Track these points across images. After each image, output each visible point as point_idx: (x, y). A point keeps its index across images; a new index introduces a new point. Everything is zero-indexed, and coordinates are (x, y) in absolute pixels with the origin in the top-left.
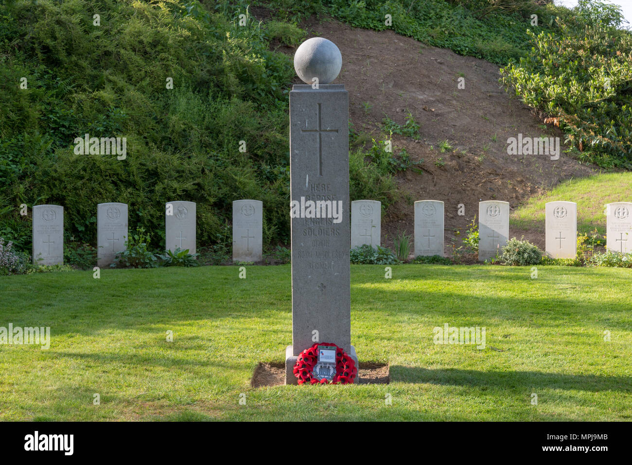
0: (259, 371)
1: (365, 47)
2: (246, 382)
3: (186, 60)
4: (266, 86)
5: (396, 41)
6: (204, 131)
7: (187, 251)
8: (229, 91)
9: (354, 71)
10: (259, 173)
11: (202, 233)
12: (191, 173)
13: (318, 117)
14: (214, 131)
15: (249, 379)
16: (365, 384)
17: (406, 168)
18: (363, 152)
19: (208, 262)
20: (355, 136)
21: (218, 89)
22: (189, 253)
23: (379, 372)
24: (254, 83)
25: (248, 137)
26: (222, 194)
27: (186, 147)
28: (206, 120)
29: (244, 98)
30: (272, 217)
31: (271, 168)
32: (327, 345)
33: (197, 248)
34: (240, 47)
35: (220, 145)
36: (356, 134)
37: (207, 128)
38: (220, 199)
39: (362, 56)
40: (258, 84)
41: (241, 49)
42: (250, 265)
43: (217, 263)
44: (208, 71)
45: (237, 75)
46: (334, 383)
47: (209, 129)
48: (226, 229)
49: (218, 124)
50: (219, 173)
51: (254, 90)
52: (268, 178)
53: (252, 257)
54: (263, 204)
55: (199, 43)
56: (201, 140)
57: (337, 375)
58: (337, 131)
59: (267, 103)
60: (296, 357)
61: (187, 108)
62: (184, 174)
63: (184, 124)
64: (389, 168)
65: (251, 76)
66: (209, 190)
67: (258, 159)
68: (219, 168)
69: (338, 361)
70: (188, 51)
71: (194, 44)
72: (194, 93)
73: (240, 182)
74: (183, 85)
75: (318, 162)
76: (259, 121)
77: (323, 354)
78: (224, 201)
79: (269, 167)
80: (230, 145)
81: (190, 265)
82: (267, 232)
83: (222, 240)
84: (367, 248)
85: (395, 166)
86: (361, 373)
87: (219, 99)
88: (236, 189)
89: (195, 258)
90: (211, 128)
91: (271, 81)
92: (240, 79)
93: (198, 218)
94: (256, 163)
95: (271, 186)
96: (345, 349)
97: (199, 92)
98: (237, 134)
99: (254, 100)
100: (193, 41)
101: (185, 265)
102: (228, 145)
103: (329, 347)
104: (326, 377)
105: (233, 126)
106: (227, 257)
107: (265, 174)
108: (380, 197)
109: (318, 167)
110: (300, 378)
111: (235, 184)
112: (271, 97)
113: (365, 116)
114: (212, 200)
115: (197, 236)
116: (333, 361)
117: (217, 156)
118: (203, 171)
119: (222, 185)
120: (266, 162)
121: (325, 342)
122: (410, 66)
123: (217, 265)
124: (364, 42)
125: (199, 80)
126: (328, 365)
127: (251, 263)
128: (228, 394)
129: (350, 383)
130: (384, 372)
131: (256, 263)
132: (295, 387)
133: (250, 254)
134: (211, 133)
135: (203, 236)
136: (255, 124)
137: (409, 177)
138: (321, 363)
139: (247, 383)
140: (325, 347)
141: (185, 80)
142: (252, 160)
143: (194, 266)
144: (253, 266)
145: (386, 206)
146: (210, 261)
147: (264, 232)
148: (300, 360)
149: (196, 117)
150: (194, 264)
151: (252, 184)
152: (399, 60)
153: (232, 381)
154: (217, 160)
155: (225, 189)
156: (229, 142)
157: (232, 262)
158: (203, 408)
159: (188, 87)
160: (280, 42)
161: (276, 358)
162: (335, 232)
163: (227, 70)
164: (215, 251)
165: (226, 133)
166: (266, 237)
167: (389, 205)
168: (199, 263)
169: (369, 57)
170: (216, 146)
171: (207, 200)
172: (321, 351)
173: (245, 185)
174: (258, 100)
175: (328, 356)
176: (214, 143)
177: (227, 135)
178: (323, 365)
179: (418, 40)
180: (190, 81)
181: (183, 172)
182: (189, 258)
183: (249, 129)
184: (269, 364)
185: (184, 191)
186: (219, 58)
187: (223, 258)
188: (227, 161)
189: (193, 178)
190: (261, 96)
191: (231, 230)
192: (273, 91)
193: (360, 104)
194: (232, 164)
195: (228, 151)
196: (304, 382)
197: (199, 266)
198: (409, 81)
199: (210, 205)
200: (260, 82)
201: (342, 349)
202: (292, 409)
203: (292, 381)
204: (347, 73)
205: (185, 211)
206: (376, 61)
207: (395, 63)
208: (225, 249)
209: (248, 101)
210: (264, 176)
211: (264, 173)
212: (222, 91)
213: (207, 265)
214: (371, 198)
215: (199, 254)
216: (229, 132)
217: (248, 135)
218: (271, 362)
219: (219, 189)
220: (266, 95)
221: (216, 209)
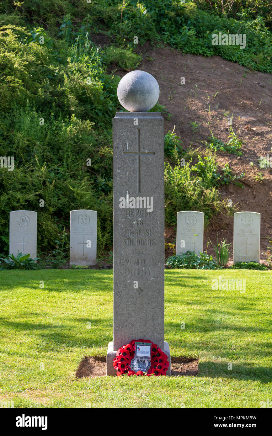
0: (84, 364)
1: (194, 71)
2: (71, 373)
3: (31, 82)
4: (103, 106)
5: (223, 66)
6: (46, 147)
7: (29, 255)
8: (70, 111)
9: (184, 93)
10: (96, 186)
11: (42, 240)
12: (33, 185)
13: (137, 140)
14: (55, 147)
15: (74, 370)
16: (175, 376)
17: (229, 182)
18: (190, 167)
19: (48, 265)
20: (183, 152)
21: (60, 109)
22: (30, 258)
23: (190, 365)
24: (92, 104)
25: (86, 153)
26: (61, 204)
27: (29, 162)
28: (48, 137)
29: (83, 117)
30: (106, 225)
31: (106, 181)
32: (143, 341)
33: (38, 252)
34: (79, 71)
35: (60, 159)
36: (184, 151)
37: (49, 144)
38: (59, 209)
39: (191, 79)
40: (96, 105)
41: (81, 72)
42: (85, 269)
43: (55, 267)
44: (51, 93)
45: (77, 97)
46: (149, 374)
47: (51, 145)
48: (63, 235)
49: (58, 140)
50: (59, 186)
51: (92, 110)
52: (103, 190)
53: (87, 261)
54: (98, 213)
55: (43, 67)
56: (43, 155)
57: (152, 368)
58: (154, 154)
59: (104, 122)
60: (116, 352)
61: (31, 126)
62: (27, 186)
63: (28, 141)
64: (213, 181)
65: (90, 97)
66: (50, 200)
67: (95, 173)
68: (58, 181)
69: (153, 355)
70: (33, 74)
71: (39, 67)
72: (37, 112)
73: (78, 194)
74: (28, 105)
75: (138, 180)
76: (96, 138)
77: (139, 349)
78: (62, 211)
79: (104, 180)
80: (70, 160)
81: (31, 269)
82: (101, 239)
83: (60, 246)
84: (190, 254)
85: (219, 180)
86: (173, 367)
87: (60, 118)
88: (73, 200)
89: (36, 262)
90: (52, 145)
91: (108, 102)
92: (79, 100)
93: (39, 225)
94: (93, 176)
95: (106, 197)
96: (159, 345)
97: (42, 111)
98: (76, 149)
99: (92, 120)
100: (38, 65)
101: (26, 269)
102: (67, 160)
103: (145, 343)
104: (142, 369)
105: (72, 143)
106: (65, 261)
107: (101, 187)
108: (204, 208)
109: (138, 184)
110: (119, 370)
111: (74, 195)
112: (108, 116)
113: (193, 135)
114: (52, 210)
115: (37, 242)
116: (148, 355)
117: (58, 170)
118: (44, 183)
119: (61, 196)
120: (102, 175)
121: (141, 338)
122: (235, 89)
123: (56, 268)
124: (193, 67)
125: (42, 101)
126: (143, 360)
127: (87, 267)
128: (55, 384)
129: (162, 375)
130: (194, 365)
131: (91, 267)
132: (114, 378)
133: (85, 259)
134: (52, 148)
135: (43, 242)
136: (93, 141)
137: (231, 191)
138: (137, 357)
139: (73, 374)
140: (142, 343)
141: (29, 101)
142: (89, 174)
143: (34, 269)
144: (87, 270)
145: (210, 217)
146: (49, 265)
147: (98, 239)
148: (119, 354)
149: (39, 134)
150: (34, 268)
151: (88, 195)
152: (225, 84)
153: (59, 372)
154: (58, 173)
155: (64, 200)
156: (68, 157)
157: (69, 265)
158: (31, 396)
159: (32, 107)
160: (117, 66)
161: (100, 353)
162: (152, 242)
163: (68, 92)
164: (54, 256)
165: (65, 149)
166: (100, 243)
167: (212, 215)
168: (39, 267)
169: (198, 81)
170: (56, 161)
171: (48, 210)
172: (138, 346)
173: (82, 196)
174: (96, 119)
175: (144, 351)
176: (54, 158)
177: (67, 151)
178: (139, 359)
179: (243, 65)
180: (34, 102)
181: (26, 184)
182: (30, 262)
183: (86, 145)
184: (94, 358)
185: (26, 201)
186: (61, 81)
187: (61, 262)
188: (66, 174)
189: (35, 189)
190: (99, 115)
191: (68, 237)
192: (110, 111)
193: (188, 123)
194: (71, 177)
195: (67, 165)
196: (122, 374)
197: (39, 269)
198: (234, 102)
199: (50, 214)
200: (98, 103)
201: (157, 345)
202: (109, 397)
203: (112, 373)
204: (177, 95)
205: (27, 219)
206: (204, 84)
207: (221, 86)
208: (63, 254)
209: (86, 120)
210: (100, 189)
211: (100, 185)
212: (63, 110)
213: (46, 268)
214: (196, 209)
215: (38, 258)
216: (68, 148)
217: (86, 150)
218: (96, 356)
219: (58, 200)
220: (103, 114)
221: (55, 217)
